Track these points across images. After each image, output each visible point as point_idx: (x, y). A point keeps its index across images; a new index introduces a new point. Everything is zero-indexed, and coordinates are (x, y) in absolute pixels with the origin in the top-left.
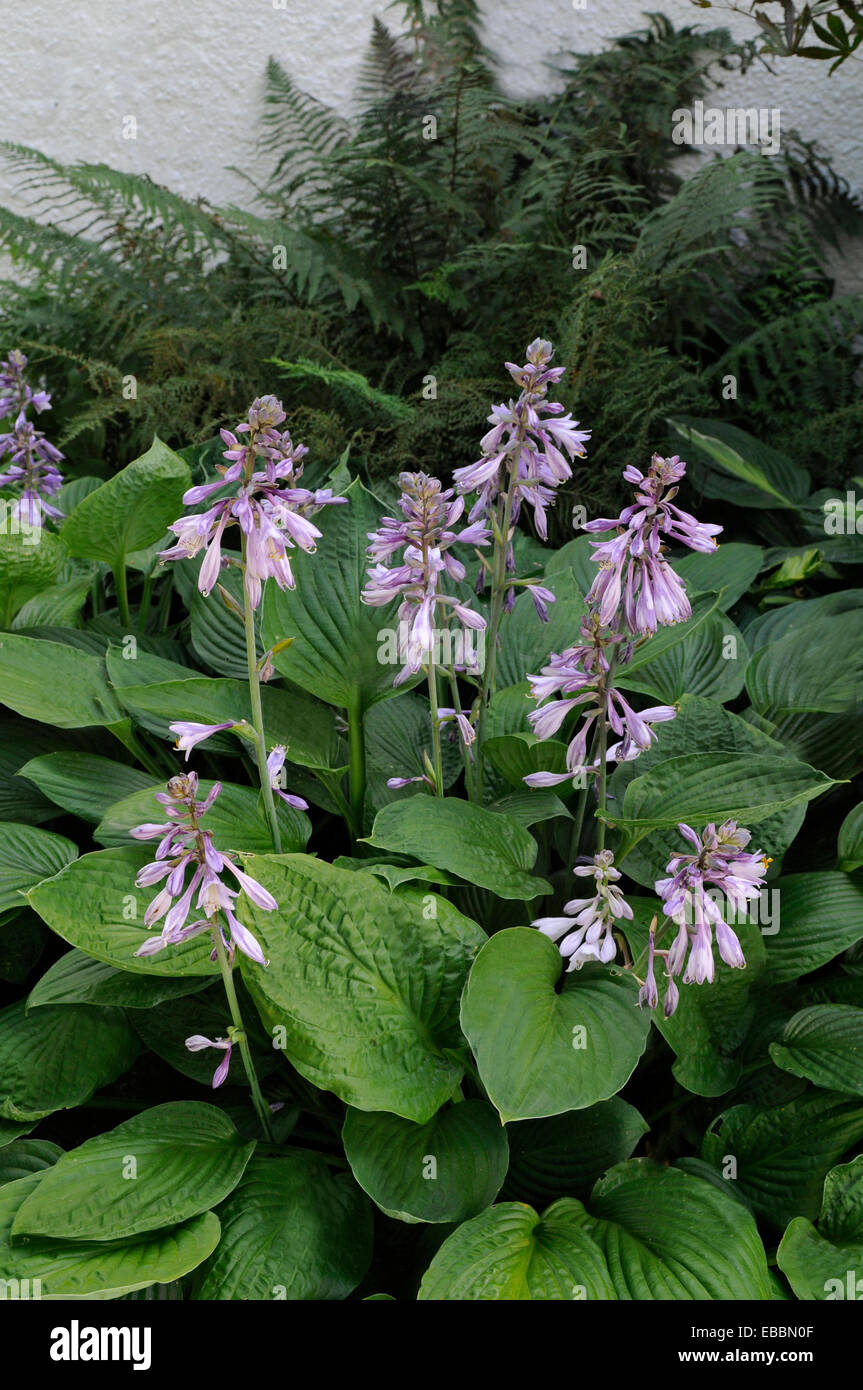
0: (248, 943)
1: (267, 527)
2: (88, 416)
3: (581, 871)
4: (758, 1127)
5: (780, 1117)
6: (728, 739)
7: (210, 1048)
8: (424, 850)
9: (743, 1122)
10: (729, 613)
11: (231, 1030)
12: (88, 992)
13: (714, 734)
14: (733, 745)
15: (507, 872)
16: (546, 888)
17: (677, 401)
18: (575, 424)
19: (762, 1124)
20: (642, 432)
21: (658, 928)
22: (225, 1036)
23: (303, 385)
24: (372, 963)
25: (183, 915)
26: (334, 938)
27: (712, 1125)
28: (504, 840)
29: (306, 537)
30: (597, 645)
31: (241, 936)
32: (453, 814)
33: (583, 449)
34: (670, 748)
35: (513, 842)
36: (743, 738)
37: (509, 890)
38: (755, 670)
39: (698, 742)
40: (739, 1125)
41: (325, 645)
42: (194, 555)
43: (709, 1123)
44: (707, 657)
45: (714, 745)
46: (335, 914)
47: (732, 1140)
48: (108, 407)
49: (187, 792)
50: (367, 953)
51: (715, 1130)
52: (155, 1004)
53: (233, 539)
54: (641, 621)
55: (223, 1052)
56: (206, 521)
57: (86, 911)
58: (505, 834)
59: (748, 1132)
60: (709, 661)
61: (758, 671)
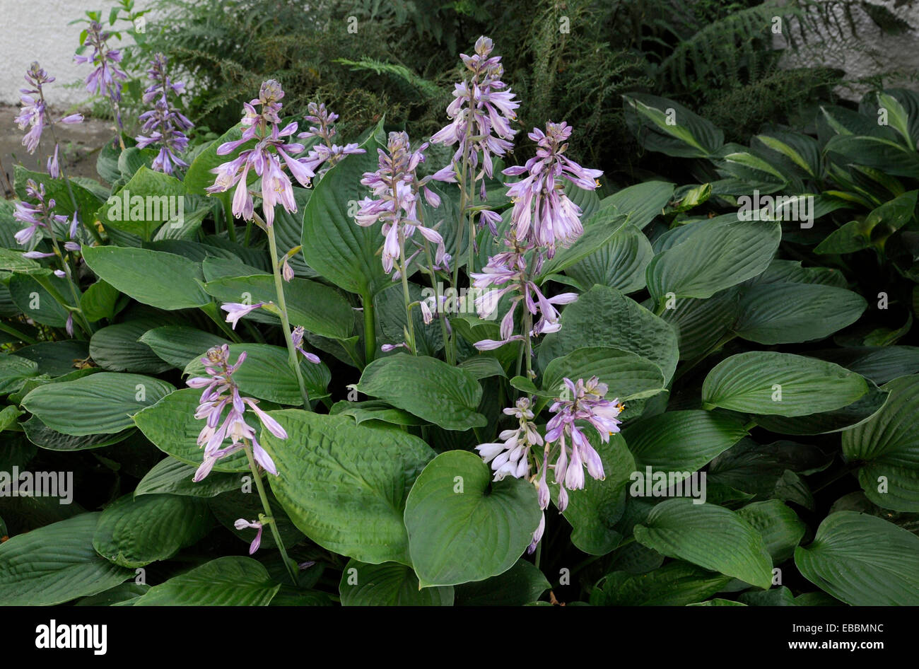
0: (266, 460)
1: (273, 170)
2: (220, 97)
3: (508, 411)
4: (628, 586)
5: (643, 581)
6: (625, 316)
7: (249, 527)
8: (391, 395)
9: (618, 583)
10: (645, 230)
11: (261, 516)
12: (172, 486)
13: (615, 312)
14: (628, 319)
15: (453, 410)
16: (482, 421)
17: (625, 82)
18: (513, 96)
19: (631, 585)
20: (598, 104)
21: (550, 450)
22: (258, 520)
23: (368, 75)
24: (356, 472)
25: (219, 441)
26: (327, 459)
27: (598, 582)
28: (458, 387)
29: (303, 177)
30: (517, 251)
31: (260, 455)
32: (418, 369)
33: (514, 115)
34: (584, 322)
35: (465, 388)
36: (635, 314)
37: (451, 423)
38: (653, 268)
39: (604, 318)
40: (616, 585)
41: (347, 251)
42: (225, 190)
43: (597, 580)
44: (625, 259)
45: (615, 319)
46: (325, 443)
47: (610, 593)
48: (234, 91)
49: (220, 358)
50: (352, 467)
51: (599, 586)
52: (216, 495)
53: (253, 178)
54: (543, 237)
55: (256, 530)
56: (233, 166)
57: (175, 429)
58: (459, 383)
59: (621, 590)
60: (627, 262)
61: (655, 269)
